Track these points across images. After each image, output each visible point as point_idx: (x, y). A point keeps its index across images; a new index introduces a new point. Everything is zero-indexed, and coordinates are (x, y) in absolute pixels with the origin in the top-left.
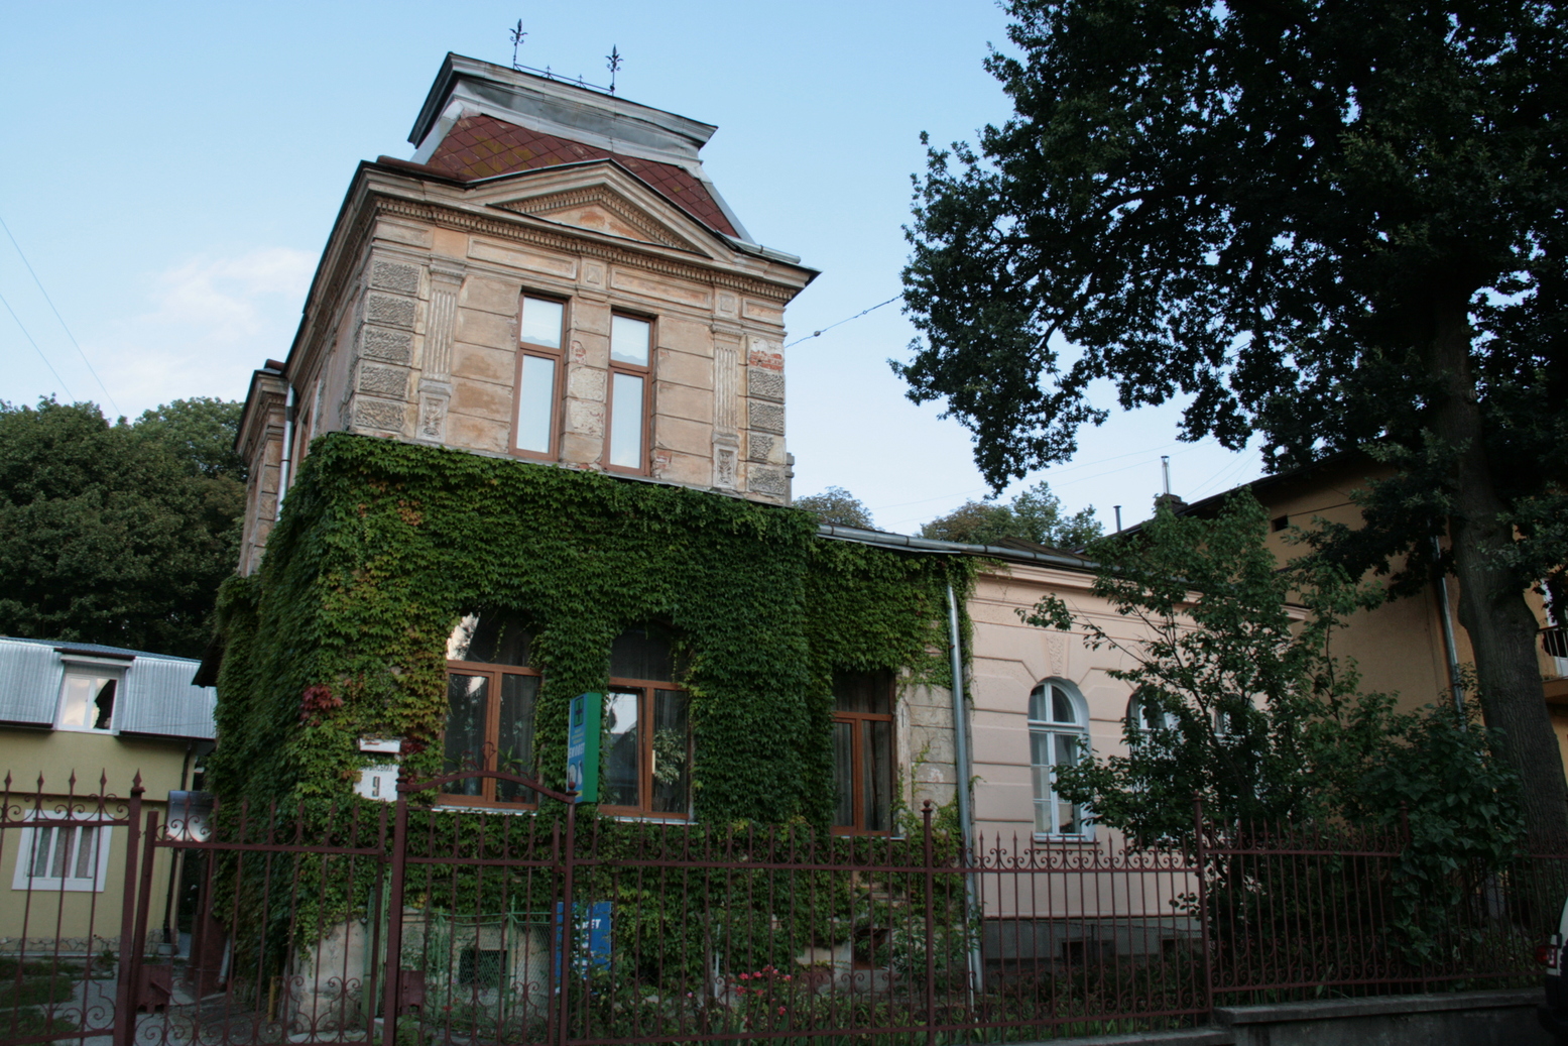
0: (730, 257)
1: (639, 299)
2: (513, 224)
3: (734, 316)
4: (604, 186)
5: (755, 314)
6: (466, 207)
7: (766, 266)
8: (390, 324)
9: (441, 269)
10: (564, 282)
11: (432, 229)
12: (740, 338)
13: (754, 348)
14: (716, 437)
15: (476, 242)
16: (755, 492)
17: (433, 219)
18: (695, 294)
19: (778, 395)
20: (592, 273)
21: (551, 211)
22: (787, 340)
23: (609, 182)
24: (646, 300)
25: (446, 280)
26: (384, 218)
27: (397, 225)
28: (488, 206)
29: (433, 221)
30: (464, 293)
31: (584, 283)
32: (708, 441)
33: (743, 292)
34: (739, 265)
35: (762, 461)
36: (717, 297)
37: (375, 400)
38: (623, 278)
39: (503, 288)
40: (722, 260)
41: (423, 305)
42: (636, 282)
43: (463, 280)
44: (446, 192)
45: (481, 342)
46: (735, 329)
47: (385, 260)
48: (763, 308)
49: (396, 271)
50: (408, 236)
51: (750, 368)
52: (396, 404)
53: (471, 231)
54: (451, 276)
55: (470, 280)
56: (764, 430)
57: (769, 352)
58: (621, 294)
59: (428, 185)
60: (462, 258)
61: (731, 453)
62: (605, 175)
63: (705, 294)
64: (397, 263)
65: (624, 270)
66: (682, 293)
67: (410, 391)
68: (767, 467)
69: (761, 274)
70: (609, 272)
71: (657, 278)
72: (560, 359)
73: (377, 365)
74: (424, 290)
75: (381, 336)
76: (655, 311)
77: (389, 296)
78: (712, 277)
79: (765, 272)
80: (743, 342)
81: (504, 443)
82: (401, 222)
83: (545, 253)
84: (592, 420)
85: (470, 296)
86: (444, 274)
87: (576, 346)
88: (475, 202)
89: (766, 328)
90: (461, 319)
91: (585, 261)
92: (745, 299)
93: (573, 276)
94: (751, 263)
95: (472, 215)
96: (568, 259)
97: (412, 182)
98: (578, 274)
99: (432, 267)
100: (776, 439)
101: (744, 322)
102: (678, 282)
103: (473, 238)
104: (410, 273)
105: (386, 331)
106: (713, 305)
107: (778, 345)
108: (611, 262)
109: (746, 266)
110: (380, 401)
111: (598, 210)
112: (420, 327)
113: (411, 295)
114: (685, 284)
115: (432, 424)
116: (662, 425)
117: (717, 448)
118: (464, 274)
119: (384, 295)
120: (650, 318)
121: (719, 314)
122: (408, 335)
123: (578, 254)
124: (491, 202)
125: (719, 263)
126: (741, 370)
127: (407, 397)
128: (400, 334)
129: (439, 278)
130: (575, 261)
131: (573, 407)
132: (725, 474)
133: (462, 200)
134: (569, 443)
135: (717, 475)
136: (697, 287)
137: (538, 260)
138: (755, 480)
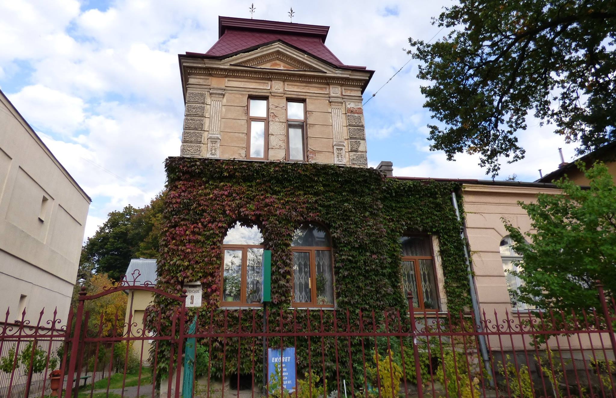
0: (334, 71)
1: (297, 93)
2: (242, 71)
3: (339, 95)
4: (278, 51)
5: (348, 93)
6: (222, 67)
7: (350, 72)
8: (195, 115)
9: (214, 92)
10: (265, 91)
11: (210, 78)
12: (342, 103)
13: (349, 106)
14: (335, 143)
15: (228, 80)
16: (354, 164)
17: (210, 74)
18: (321, 88)
19: (361, 124)
20: (277, 86)
21: (258, 64)
22: (363, 102)
23: (280, 49)
24: (300, 94)
25: (217, 96)
26: (191, 76)
27: (196, 78)
28: (231, 65)
29: (210, 75)
30: (225, 100)
31: (274, 90)
32: (331, 146)
33: (342, 85)
34: (338, 74)
35: (356, 151)
36: (331, 89)
37: (190, 144)
38: (290, 86)
39: (241, 96)
40: (330, 73)
41: (208, 106)
42: (296, 87)
43: (224, 95)
44: (213, 62)
45: (232, 118)
46: (340, 100)
47: (192, 92)
48: (351, 90)
49: (196, 95)
50: (201, 82)
51: (347, 115)
52: (198, 145)
53: (226, 76)
54: (219, 94)
55: (226, 95)
56: (355, 138)
57: (356, 107)
58: (290, 92)
59: (206, 61)
60: (223, 87)
61: (342, 149)
62: (278, 47)
63: (326, 88)
64: (196, 92)
65: (290, 83)
66: (316, 89)
67: (204, 139)
68: (358, 153)
69: (348, 76)
70: (284, 85)
71: (304, 84)
72: (266, 121)
73: (190, 131)
74: (208, 100)
75: (191, 120)
76: (305, 97)
77: (194, 105)
78: (328, 81)
79: (350, 75)
80: (344, 105)
81: (244, 155)
82: (198, 77)
83: (257, 81)
84: (281, 143)
85: (227, 100)
86: (216, 94)
87: (272, 114)
88: (225, 64)
89: (353, 98)
90: (224, 110)
91: (273, 82)
92: (343, 88)
93: (269, 88)
94: (343, 72)
95: (225, 70)
96: (267, 82)
97: (199, 60)
98: (271, 87)
99: (211, 91)
100: (362, 142)
101: (344, 97)
102: (314, 85)
103: (226, 79)
104: (202, 95)
105: (193, 118)
106: (330, 92)
107: (359, 104)
108: (284, 81)
109: (341, 74)
110: (192, 144)
111: (278, 62)
112: (207, 115)
113: (203, 103)
114: (317, 85)
115: (213, 151)
116: (310, 141)
117: (335, 147)
118: (224, 93)
119: (192, 105)
120: (303, 101)
121: (332, 95)
122: (202, 118)
123: (270, 80)
124: (232, 63)
125: (329, 74)
126: (344, 116)
127: (203, 142)
128: (199, 118)
129: (214, 96)
130: (269, 83)
131: (272, 138)
132: (340, 158)
133: (220, 64)
134: (271, 152)
135: (336, 159)
136: (322, 86)
137: (254, 84)
138: (353, 159)
